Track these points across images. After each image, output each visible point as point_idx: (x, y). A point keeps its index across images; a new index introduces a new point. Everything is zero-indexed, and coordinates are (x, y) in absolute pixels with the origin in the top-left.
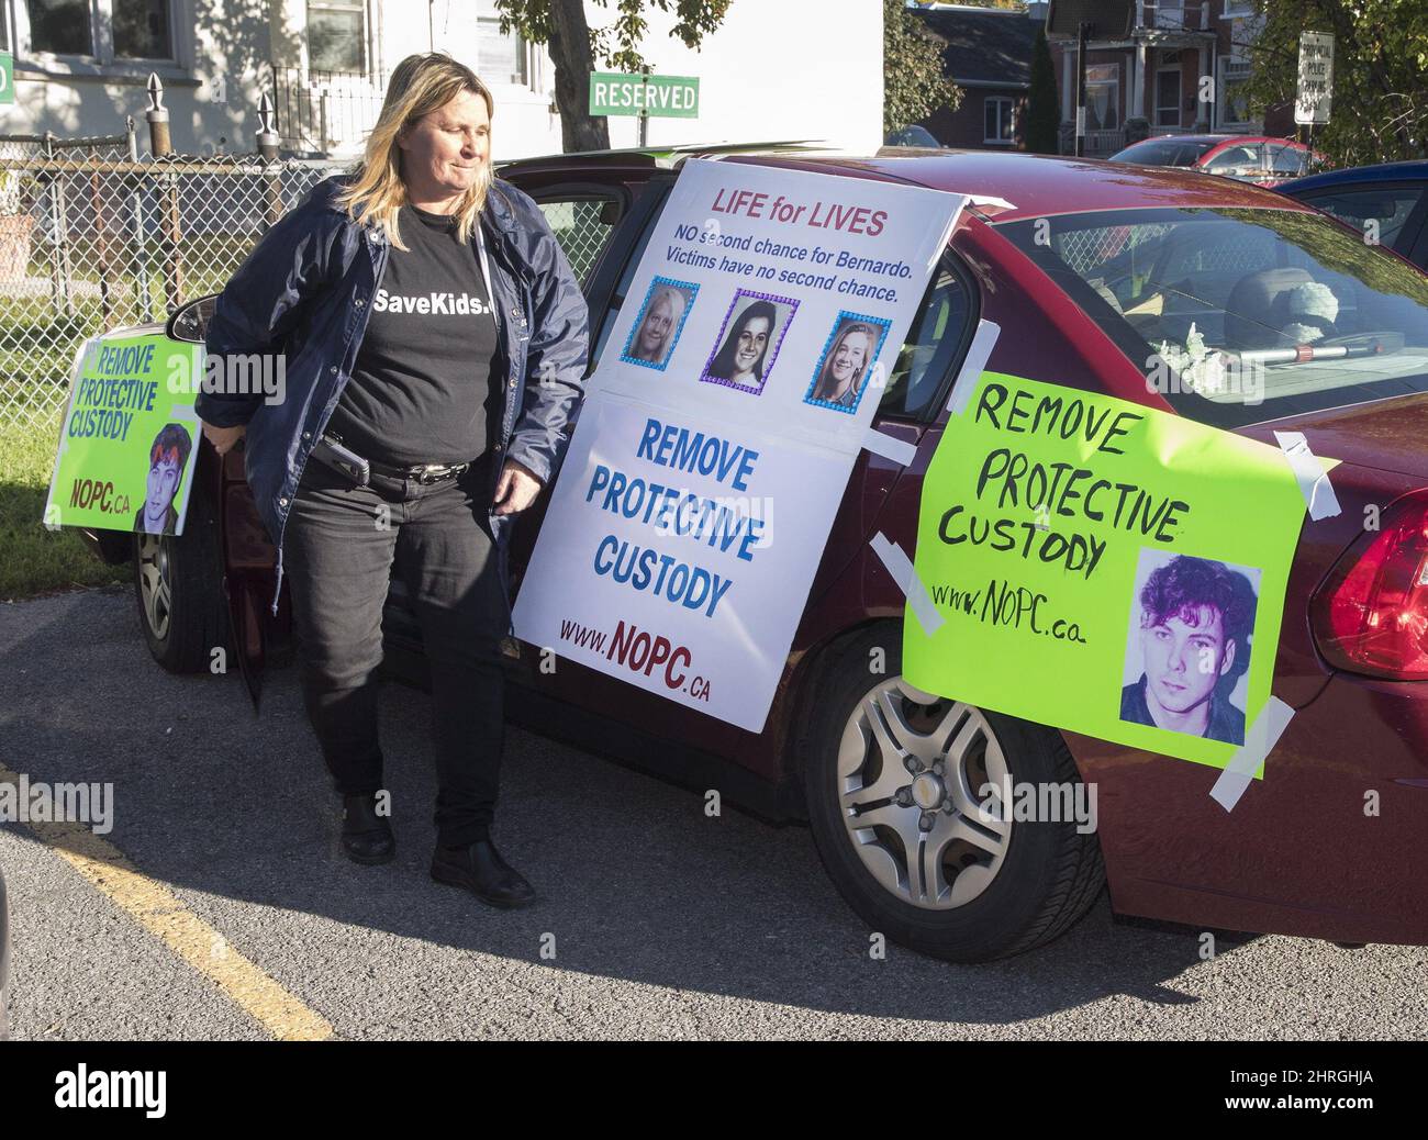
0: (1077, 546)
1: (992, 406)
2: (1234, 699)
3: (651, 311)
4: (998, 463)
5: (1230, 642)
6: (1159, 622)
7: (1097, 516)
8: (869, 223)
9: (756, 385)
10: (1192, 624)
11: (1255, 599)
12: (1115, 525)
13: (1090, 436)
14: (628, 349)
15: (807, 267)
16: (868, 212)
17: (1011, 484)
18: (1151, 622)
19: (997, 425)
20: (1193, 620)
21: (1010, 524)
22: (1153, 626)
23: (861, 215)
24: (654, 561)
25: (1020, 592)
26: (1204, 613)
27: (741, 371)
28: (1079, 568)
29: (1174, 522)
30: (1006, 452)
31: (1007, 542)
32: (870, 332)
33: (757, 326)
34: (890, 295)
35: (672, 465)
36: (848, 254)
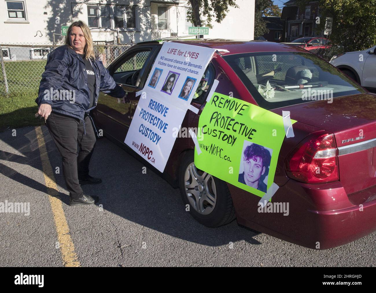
0: (230, 138)
1: (215, 101)
2: (265, 181)
3: (154, 75)
4: (215, 115)
5: (264, 167)
6: (248, 159)
7: (235, 131)
8: (195, 56)
9: (170, 93)
10: (255, 161)
11: (271, 157)
12: (239, 134)
13: (236, 110)
14: (149, 83)
15: (182, 66)
16: (195, 53)
17: (217, 121)
18: (246, 159)
19: (216, 106)
20: (255, 160)
21: (216, 130)
22: (246, 160)
23: (194, 54)
24: (149, 131)
25: (217, 147)
26: (258, 159)
27: (168, 89)
28: (230, 143)
29: (252, 134)
30: (217, 112)
31: (215, 135)
32: (192, 82)
33: (172, 79)
34: (197, 73)
35: (154, 110)
36: (190, 63)
